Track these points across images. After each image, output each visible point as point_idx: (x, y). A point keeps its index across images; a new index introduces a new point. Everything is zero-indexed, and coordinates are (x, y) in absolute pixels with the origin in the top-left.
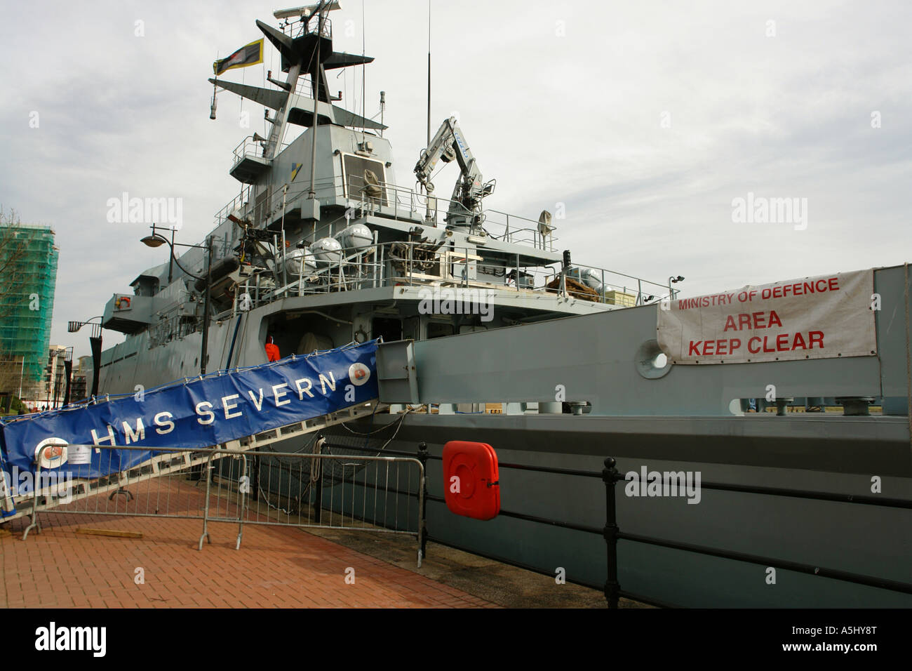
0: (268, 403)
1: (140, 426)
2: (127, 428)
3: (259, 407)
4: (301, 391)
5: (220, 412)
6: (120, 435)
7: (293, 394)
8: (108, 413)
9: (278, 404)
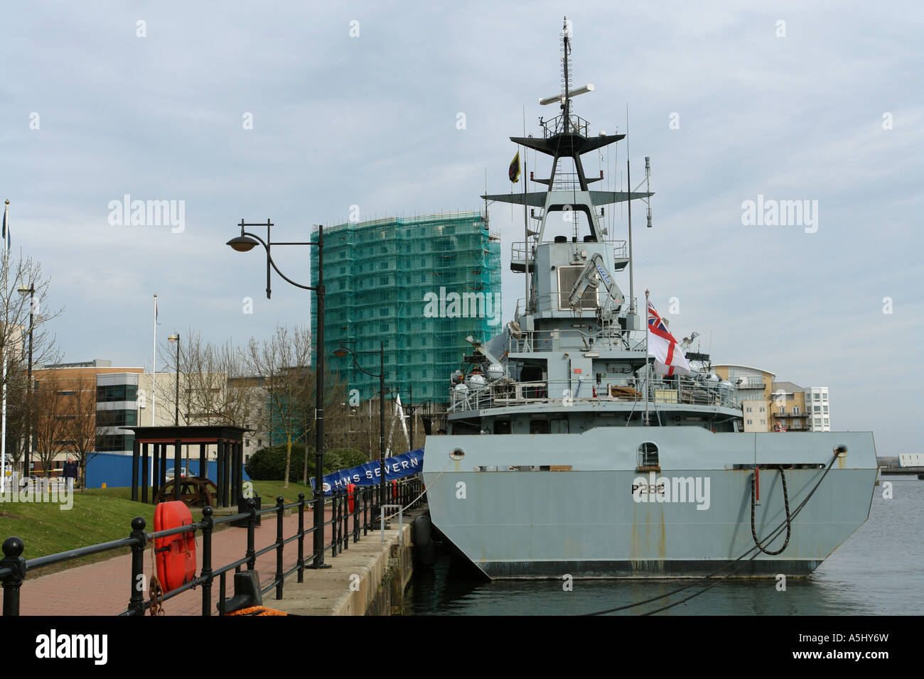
0: (391, 471)
1: (349, 479)
2: (345, 480)
3: (388, 472)
4: (404, 466)
5: (374, 474)
6: (343, 482)
7: (400, 467)
8: (339, 475)
9: (395, 471)
